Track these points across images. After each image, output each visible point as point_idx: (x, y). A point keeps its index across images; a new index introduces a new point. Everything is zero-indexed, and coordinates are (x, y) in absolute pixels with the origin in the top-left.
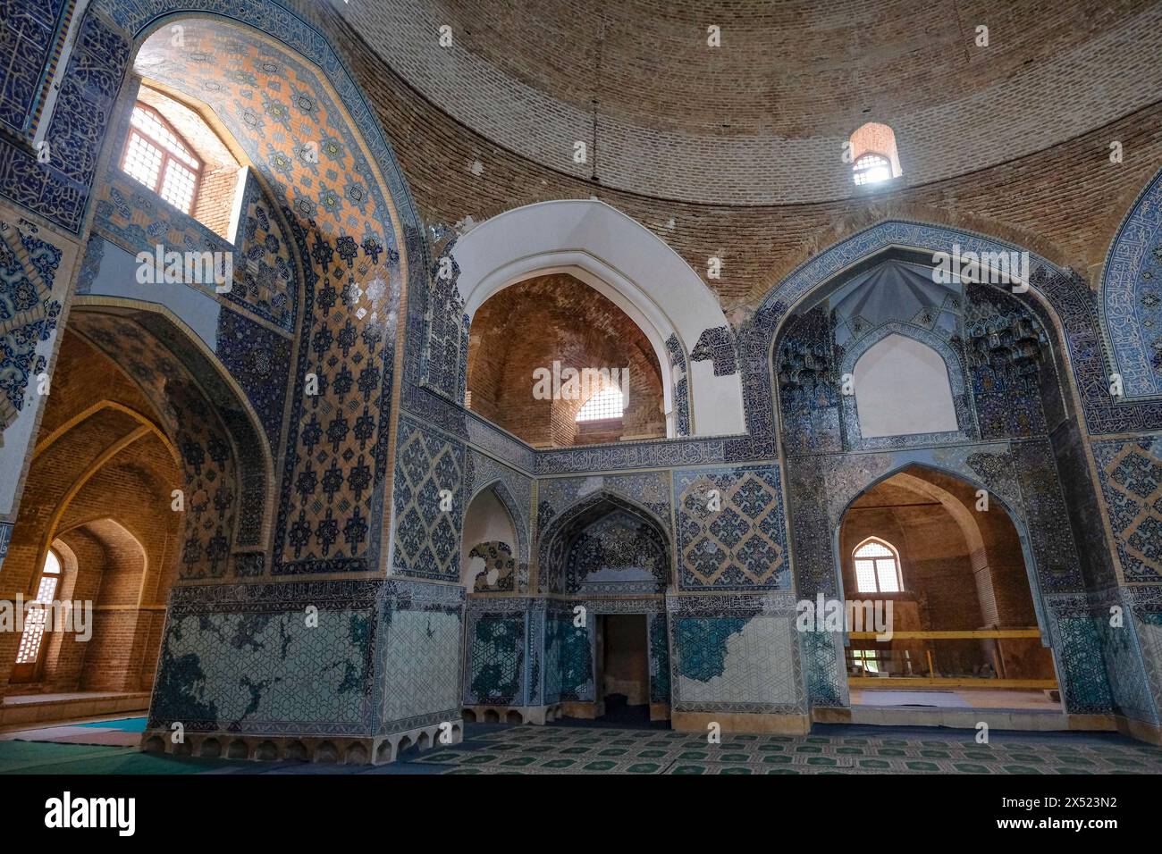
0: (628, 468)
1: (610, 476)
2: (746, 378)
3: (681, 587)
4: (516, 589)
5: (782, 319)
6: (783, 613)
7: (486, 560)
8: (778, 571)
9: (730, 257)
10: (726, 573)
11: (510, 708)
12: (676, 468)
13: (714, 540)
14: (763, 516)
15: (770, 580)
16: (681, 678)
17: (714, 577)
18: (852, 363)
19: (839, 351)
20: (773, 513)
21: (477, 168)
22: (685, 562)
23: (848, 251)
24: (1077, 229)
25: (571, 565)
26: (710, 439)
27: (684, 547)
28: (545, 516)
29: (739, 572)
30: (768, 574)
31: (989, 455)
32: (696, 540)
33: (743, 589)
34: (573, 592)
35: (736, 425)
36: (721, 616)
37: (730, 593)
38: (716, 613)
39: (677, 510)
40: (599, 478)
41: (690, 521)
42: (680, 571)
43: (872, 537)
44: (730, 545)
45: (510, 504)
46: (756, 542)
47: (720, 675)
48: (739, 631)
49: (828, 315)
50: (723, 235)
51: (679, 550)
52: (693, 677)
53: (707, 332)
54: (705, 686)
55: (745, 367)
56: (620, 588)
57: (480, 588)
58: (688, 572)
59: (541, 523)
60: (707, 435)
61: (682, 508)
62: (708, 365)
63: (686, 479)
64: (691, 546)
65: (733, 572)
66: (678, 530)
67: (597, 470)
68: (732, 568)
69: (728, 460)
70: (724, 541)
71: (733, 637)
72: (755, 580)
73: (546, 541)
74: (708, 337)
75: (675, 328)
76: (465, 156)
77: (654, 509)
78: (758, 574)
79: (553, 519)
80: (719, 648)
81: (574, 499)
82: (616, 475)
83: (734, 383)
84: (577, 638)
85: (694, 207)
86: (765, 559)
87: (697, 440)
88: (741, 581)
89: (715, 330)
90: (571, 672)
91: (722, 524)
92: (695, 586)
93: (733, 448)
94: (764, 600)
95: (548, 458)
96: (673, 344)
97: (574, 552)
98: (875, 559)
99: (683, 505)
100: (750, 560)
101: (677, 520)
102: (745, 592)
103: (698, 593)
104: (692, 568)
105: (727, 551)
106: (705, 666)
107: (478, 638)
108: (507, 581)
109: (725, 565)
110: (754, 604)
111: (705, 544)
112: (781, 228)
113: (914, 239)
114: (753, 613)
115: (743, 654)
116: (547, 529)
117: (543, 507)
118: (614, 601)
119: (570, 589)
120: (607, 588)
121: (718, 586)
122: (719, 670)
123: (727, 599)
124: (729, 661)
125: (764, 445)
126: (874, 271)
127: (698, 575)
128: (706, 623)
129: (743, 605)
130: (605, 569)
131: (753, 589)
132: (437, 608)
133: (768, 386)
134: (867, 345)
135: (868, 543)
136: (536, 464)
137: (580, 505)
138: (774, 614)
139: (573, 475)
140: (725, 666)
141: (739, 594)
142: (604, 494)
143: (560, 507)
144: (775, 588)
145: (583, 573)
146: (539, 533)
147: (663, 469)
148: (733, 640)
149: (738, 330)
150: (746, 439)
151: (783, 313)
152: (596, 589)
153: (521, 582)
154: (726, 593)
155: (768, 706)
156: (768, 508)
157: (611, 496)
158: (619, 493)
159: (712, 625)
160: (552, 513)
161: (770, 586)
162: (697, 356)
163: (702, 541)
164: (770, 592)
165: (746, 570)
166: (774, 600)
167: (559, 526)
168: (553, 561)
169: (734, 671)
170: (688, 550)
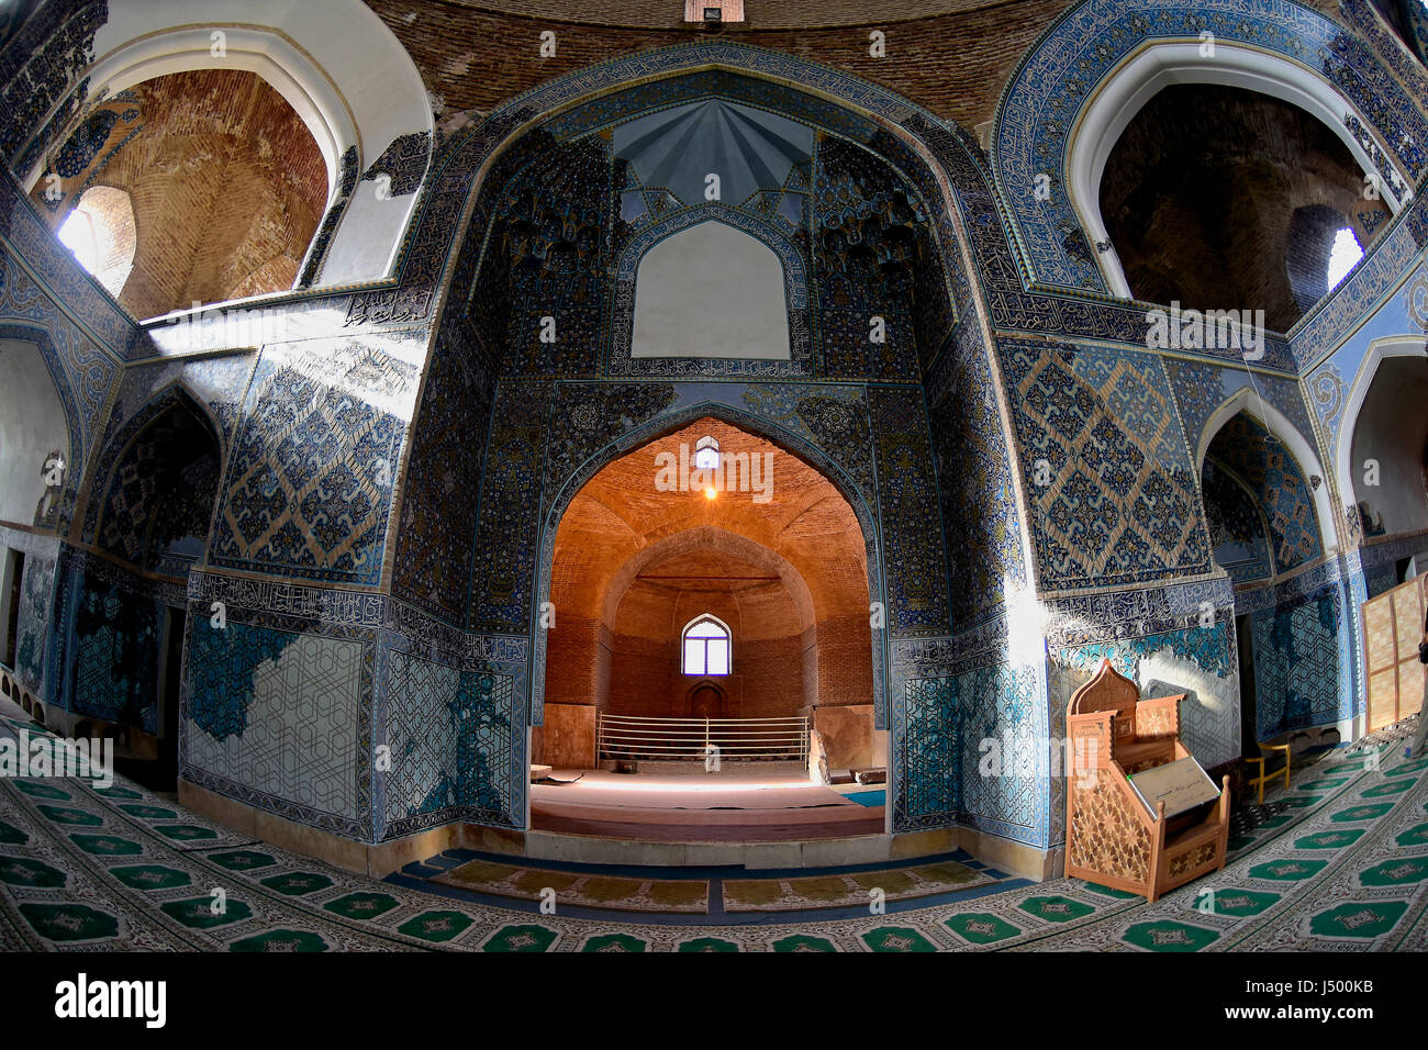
3: (211, 555)
6: (353, 633)
8: (362, 542)
10: (278, 539)
13: (279, 472)
14: (368, 429)
16: (192, 726)
17: (260, 542)
20: (387, 424)
27: (233, 482)
28: (114, 423)
29: (298, 538)
30: (343, 547)
31: (834, 402)
32: (252, 471)
33: (295, 575)
35: (379, 266)
36: (253, 623)
37: (277, 578)
38: (250, 613)
39: (242, 413)
41: (253, 435)
42: (216, 526)
44: (300, 485)
46: (343, 481)
47: (240, 733)
48: (276, 657)
51: (225, 488)
52: (206, 729)
54: (219, 747)
58: (226, 529)
59: (107, 435)
61: (251, 409)
62: (384, 183)
64: (243, 481)
65: (289, 536)
66: (235, 449)
68: (290, 529)
70: (291, 474)
71: (266, 666)
72: (320, 558)
75: (359, 138)
77: (220, 410)
78: (328, 545)
79: (120, 427)
80: (244, 685)
86: (346, 517)
88: (296, 557)
89: (413, 137)
91: (299, 443)
92: (230, 557)
93: (364, 306)
94: (325, 600)
96: (350, 159)
99: (253, 404)
100: (321, 515)
101: (238, 430)
102: (298, 580)
103: (231, 575)
104: (233, 522)
105: (292, 495)
106: (222, 712)
109: (281, 522)
110: (308, 607)
111: (265, 478)
114: (308, 625)
115: (275, 702)
116: (109, 443)
117: (116, 409)
121: (263, 562)
123: (269, 589)
124: (256, 711)
125: (414, 297)
127: (238, 536)
128: (228, 635)
129: (289, 607)
131: (312, 576)
136: (129, 344)
137: (149, 406)
138: (338, 634)
140: (249, 720)
141: (288, 582)
142: (177, 389)
143: (130, 410)
144: (350, 578)
148: (266, 675)
151: (526, 119)
154: (268, 578)
155: (309, 813)
157: (183, 393)
159: (239, 637)
161: (342, 572)
162: (371, 175)
164: (338, 586)
165: (309, 536)
166: (342, 606)
167: (125, 442)
168: (119, 500)
169: (261, 733)
170: (237, 486)
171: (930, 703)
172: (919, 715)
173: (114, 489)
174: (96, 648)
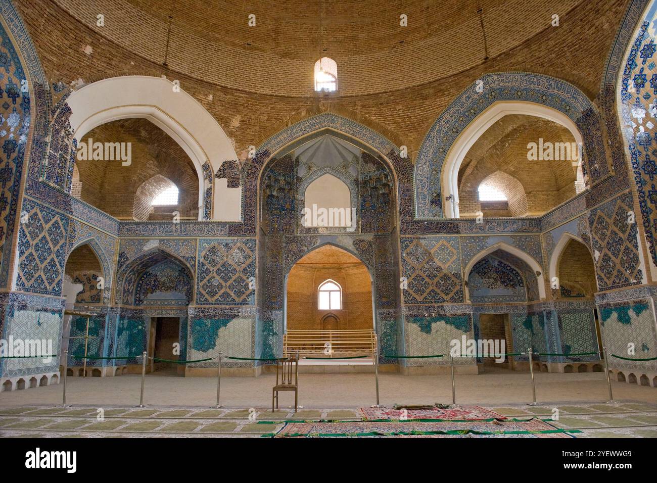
0: (174, 236)
1: (163, 240)
2: (245, 191)
3: (197, 302)
4: (102, 302)
5: (267, 160)
6: (249, 317)
7: (84, 285)
8: (249, 295)
9: (243, 121)
10: (222, 296)
11: (94, 368)
12: (201, 238)
13: (218, 278)
14: (245, 266)
15: (245, 300)
16: (193, 351)
17: (216, 298)
18: (305, 188)
19: (299, 179)
20: (250, 265)
21: (88, 50)
22: (201, 290)
23: (305, 127)
24: (412, 132)
25: (139, 289)
26: (221, 222)
27: (201, 281)
28: (122, 261)
29: (229, 295)
30: (244, 297)
31: (363, 241)
32: (208, 278)
33: (230, 304)
34: (138, 305)
35: (236, 216)
36: (217, 318)
37: (223, 306)
38: (215, 316)
39: (199, 261)
40: (156, 240)
41: (205, 267)
42: (197, 294)
43: (329, 280)
44: (226, 281)
45: (100, 252)
46: (239, 280)
47: (213, 348)
48: (226, 326)
49: (294, 160)
50: (241, 108)
51: (198, 283)
52: (199, 350)
53: (225, 163)
54: (204, 353)
55: (245, 185)
56: (166, 303)
57: (79, 300)
58: (202, 295)
59: (120, 264)
60: (220, 221)
61: (202, 260)
62: (224, 181)
63: (205, 244)
64: (205, 281)
65: (226, 295)
66: (198, 272)
67: (155, 235)
68: (225, 293)
69: (229, 235)
70: (223, 278)
71: (222, 329)
72: (237, 300)
73: (122, 275)
74: (225, 165)
75: (208, 158)
76: (81, 41)
77: (187, 259)
78: (239, 297)
79: (127, 263)
80: (214, 335)
81: (141, 251)
82: (167, 240)
83: (238, 192)
84: (139, 330)
85: (225, 89)
86: (243, 289)
87: (214, 222)
88: (229, 300)
89: (230, 162)
90: (134, 349)
91: (222, 270)
92: (205, 302)
93: (234, 229)
94: (240, 310)
95: (127, 227)
96: (206, 167)
97: (141, 282)
98: (330, 291)
99: (203, 258)
100: (235, 289)
101: (198, 266)
102: (231, 306)
103: (206, 306)
104: (204, 293)
105: (224, 284)
106: (206, 344)
107: (77, 329)
108: (97, 297)
109: (222, 291)
110: (235, 312)
111: (213, 280)
112: (272, 108)
113: (338, 125)
114: (234, 317)
115: (226, 338)
116: (123, 268)
117: (122, 255)
118: (162, 310)
119: (137, 302)
120: (159, 303)
121: (218, 302)
122: (213, 346)
123: (221, 309)
124: (219, 341)
125: (250, 228)
126: (319, 139)
127: (207, 296)
128: (208, 322)
129: (229, 313)
130: (158, 292)
131: (235, 305)
132: (46, 310)
133: (255, 196)
134: (314, 178)
135: (327, 282)
136: (119, 230)
137: (144, 255)
138: (245, 317)
139: (141, 238)
140: (217, 344)
141: (228, 307)
142: (159, 250)
143: (132, 256)
144: (247, 304)
145: (146, 294)
146: (118, 270)
147: (194, 238)
148: (222, 331)
149: (243, 164)
150: (240, 224)
151: (268, 157)
152: (152, 303)
153: (105, 298)
154: (220, 306)
155: (236, 364)
156: (248, 262)
157: (163, 251)
158: (168, 250)
159: (212, 323)
160: (127, 258)
161: (244, 302)
162: (219, 177)
163: (211, 278)
164: (243, 306)
165: (232, 294)
166: (245, 310)
167: (131, 267)
168: (127, 286)
169: (221, 346)
170: (203, 283)
171: (388, 327)
172: (385, 330)
174: (122, 339)
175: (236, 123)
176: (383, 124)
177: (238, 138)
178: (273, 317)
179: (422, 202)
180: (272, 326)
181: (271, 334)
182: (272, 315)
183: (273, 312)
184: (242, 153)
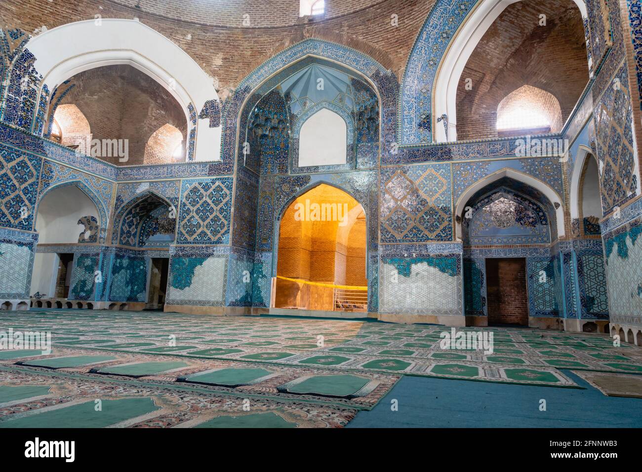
0: (161, 178)
1: (152, 182)
2: (225, 129)
3: (177, 241)
4: (98, 241)
5: (248, 96)
6: (223, 256)
7: (85, 226)
8: (224, 234)
9: (225, 59)
10: (200, 235)
11: (88, 302)
12: (184, 179)
13: (197, 217)
14: (221, 205)
15: (220, 238)
16: (172, 288)
17: (194, 237)
18: (300, 125)
19: (293, 116)
20: (226, 204)
22: (182, 229)
23: (287, 57)
25: (142, 232)
26: (202, 163)
27: (182, 221)
28: (119, 204)
29: (206, 234)
30: (219, 235)
32: (188, 217)
33: (206, 243)
34: (141, 246)
35: (215, 155)
36: (194, 257)
37: (201, 245)
38: (192, 255)
39: (181, 201)
40: (147, 183)
41: (187, 207)
42: (178, 233)
44: (204, 220)
46: (216, 219)
47: (189, 286)
48: (201, 264)
50: (222, 45)
51: (179, 222)
52: (177, 288)
53: (207, 102)
54: (182, 292)
55: (225, 123)
56: (164, 244)
57: (81, 240)
58: (182, 234)
59: (116, 208)
60: (201, 161)
61: (184, 200)
62: (207, 121)
63: (188, 185)
64: (186, 220)
65: (203, 234)
66: (180, 212)
67: (146, 179)
68: (203, 232)
69: (209, 174)
70: (201, 218)
71: (198, 267)
72: (213, 239)
73: (119, 216)
74: (208, 105)
75: (191, 100)
77: (171, 200)
78: (214, 235)
79: (123, 205)
80: (190, 272)
81: (134, 194)
82: (156, 182)
83: (218, 131)
84: (141, 270)
85: (204, 27)
86: (219, 228)
87: (195, 163)
88: (206, 239)
89: (212, 101)
90: (136, 287)
91: (201, 209)
92: (184, 241)
93: (213, 168)
94: (215, 249)
95: (123, 172)
96: (191, 108)
97: (144, 225)
99: (185, 199)
100: (212, 228)
101: (181, 206)
102: (207, 245)
103: (185, 245)
104: (184, 232)
105: (202, 223)
106: (183, 282)
107: (78, 266)
108: (94, 237)
109: (200, 230)
110: (210, 251)
111: (192, 219)
112: (256, 42)
113: (320, 51)
114: (209, 256)
115: (201, 276)
116: (119, 210)
117: (119, 199)
118: (160, 251)
119: (140, 244)
120: (158, 244)
121: (195, 241)
122: (188, 284)
123: (198, 248)
124: (195, 279)
125: (228, 167)
126: (307, 68)
127: (186, 236)
128: (186, 260)
129: (205, 252)
130: (158, 234)
131: (211, 243)
133: (235, 134)
134: (310, 114)
136: (117, 175)
137: (137, 198)
138: (219, 256)
139: (135, 181)
140: (192, 282)
141: (204, 246)
142: (149, 192)
143: (127, 199)
144: (221, 243)
145: (147, 236)
146: (115, 213)
147: (178, 179)
148: (198, 270)
149: (224, 102)
150: (220, 163)
151: (248, 93)
152: (153, 244)
153: (101, 238)
154: (198, 245)
155: (209, 302)
156: (224, 201)
157: (153, 194)
158: (155, 192)
159: (189, 261)
160: (122, 201)
161: (219, 242)
162: (201, 117)
163: (191, 218)
164: (218, 245)
165: (209, 233)
166: (220, 249)
167: (127, 209)
168: (126, 228)
169: (196, 285)
170: (184, 222)
173: (123, 225)
174: (119, 277)
175: (218, 61)
176: (371, 44)
177: (221, 77)
178: (262, 259)
179: (408, 126)
180: (261, 268)
181: (261, 276)
182: (262, 257)
183: (263, 254)
184: (223, 91)
